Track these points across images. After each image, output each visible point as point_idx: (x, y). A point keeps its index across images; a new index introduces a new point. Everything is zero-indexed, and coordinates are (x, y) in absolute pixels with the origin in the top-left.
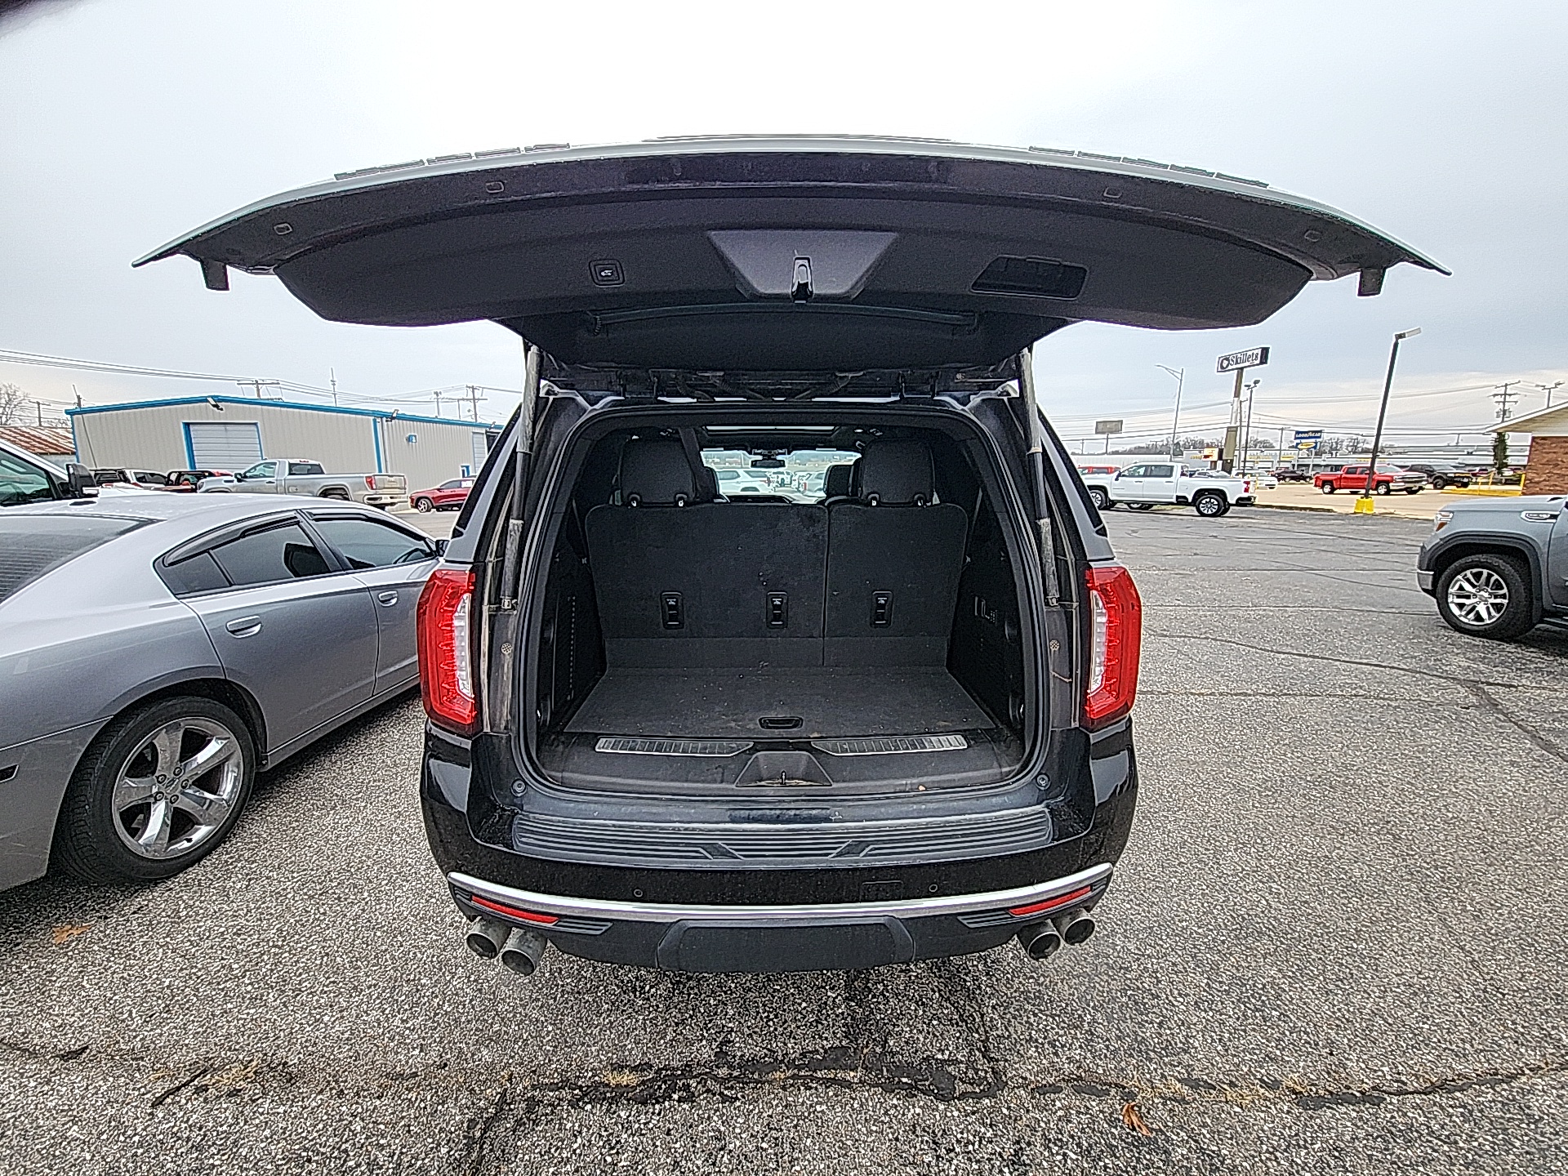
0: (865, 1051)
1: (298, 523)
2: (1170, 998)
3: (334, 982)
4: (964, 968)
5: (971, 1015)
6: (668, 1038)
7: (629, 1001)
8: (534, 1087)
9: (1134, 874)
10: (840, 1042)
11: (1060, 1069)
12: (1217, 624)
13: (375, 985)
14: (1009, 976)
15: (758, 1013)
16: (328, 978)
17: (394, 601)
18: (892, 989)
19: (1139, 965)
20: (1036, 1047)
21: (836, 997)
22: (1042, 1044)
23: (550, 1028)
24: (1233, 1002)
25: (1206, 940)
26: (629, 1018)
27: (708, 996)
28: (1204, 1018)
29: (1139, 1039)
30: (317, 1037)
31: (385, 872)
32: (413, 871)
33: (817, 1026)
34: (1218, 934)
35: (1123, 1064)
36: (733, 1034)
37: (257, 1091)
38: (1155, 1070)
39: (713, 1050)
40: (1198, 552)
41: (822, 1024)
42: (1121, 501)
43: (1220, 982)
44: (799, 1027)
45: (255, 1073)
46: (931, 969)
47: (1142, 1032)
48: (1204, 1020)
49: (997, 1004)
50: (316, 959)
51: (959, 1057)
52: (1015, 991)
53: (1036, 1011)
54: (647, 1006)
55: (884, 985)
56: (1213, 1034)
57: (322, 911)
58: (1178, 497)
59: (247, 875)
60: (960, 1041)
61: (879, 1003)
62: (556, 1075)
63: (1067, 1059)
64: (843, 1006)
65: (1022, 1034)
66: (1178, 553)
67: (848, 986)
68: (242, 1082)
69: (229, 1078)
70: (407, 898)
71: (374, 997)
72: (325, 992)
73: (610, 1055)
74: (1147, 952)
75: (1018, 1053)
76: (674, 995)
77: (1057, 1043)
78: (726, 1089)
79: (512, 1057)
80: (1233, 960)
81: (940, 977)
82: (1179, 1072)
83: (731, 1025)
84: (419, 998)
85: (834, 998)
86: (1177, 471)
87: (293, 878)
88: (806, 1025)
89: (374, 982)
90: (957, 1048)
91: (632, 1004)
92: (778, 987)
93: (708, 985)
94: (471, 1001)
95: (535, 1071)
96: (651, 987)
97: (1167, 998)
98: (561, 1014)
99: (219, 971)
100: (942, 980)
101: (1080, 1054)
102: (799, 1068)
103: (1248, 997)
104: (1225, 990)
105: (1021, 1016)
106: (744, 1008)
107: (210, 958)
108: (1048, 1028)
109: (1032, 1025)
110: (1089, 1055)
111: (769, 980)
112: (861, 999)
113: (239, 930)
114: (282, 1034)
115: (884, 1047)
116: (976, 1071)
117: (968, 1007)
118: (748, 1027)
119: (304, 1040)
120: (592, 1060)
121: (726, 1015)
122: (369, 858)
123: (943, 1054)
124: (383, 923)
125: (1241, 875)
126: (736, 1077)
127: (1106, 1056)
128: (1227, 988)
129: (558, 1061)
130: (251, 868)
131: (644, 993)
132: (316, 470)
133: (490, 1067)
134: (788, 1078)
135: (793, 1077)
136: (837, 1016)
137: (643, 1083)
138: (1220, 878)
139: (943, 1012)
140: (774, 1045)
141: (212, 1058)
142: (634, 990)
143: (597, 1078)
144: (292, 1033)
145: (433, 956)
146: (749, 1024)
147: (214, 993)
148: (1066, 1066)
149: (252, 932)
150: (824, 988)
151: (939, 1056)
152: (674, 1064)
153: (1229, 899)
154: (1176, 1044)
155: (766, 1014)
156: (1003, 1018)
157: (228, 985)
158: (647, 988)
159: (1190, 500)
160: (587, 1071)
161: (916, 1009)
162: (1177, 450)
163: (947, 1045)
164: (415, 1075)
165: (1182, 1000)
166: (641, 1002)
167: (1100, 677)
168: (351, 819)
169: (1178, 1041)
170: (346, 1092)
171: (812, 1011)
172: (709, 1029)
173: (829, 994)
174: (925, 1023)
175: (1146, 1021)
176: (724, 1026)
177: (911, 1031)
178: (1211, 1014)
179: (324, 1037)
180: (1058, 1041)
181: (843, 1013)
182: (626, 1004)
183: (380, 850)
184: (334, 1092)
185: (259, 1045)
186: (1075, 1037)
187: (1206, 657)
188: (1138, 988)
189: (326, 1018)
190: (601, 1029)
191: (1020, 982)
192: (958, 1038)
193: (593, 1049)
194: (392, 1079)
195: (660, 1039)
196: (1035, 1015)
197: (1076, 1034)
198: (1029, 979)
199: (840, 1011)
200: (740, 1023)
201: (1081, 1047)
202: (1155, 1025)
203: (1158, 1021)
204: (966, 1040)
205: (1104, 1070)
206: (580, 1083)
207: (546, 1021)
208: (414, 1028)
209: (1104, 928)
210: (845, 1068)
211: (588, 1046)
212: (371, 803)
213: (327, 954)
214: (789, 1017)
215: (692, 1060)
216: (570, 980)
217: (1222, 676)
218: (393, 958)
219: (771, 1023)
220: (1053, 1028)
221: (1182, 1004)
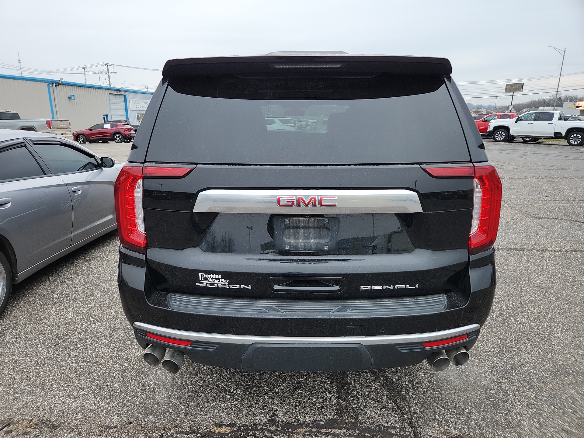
0: (346, 421)
1: (25, 146)
2: (514, 403)
3: (69, 386)
4: (401, 386)
5: (404, 407)
6: (244, 413)
7: (223, 396)
8: (177, 433)
9: (501, 344)
10: (334, 417)
11: (450, 432)
12: (569, 211)
13: (90, 387)
14: (425, 390)
15: (290, 403)
16: (66, 384)
17: (80, 192)
18: (361, 394)
19: (498, 387)
20: (438, 422)
21: (332, 397)
22: (441, 421)
23: (183, 407)
24: (548, 405)
25: (537, 376)
26: (223, 403)
27: (264, 395)
28: (531, 412)
29: (494, 420)
30: (64, 409)
31: (88, 335)
32: (103, 335)
33: (321, 409)
34: (544, 373)
35: (484, 431)
36: (278, 412)
37: (38, 433)
38: (501, 434)
39: (267, 418)
40: (564, 167)
41: (324, 409)
42: (518, 136)
43: (543, 396)
44: (312, 410)
45: (35, 424)
46: (383, 385)
47: (496, 417)
48: (530, 413)
49: (418, 403)
50: (58, 375)
51: (396, 425)
52: (428, 397)
53: (439, 406)
54: (232, 398)
55: (357, 392)
56: (535, 419)
57: (57, 353)
58: (555, 133)
59: (15, 336)
60: (397, 418)
61: (354, 400)
62: (187, 428)
63: (454, 428)
64: (335, 401)
65: (430, 417)
66: (551, 168)
67: (338, 391)
68: (29, 429)
69: (22, 427)
70: (102, 348)
71: (90, 393)
72: (65, 390)
73: (214, 419)
74: (503, 381)
75: (428, 425)
76: (246, 394)
77: (449, 421)
78: (274, 435)
79: (164, 420)
80: (551, 386)
81: (388, 389)
82: (514, 435)
83: (276, 408)
84: (114, 393)
85: (331, 397)
86: (556, 117)
87: (39, 338)
88: (315, 409)
89: (89, 386)
90: (395, 421)
91: (224, 397)
92: (301, 392)
93: (264, 390)
94: (141, 395)
95: (177, 426)
96: (234, 390)
97: (512, 403)
98: (188, 401)
99: (9, 379)
100: (388, 390)
101: (461, 426)
102: (312, 427)
103: (556, 403)
104: (544, 400)
105: (430, 408)
106: (283, 401)
107: (3, 374)
108: (445, 414)
109: (436, 413)
110: (466, 427)
111: (296, 388)
112: (344, 398)
113: (16, 361)
114: (46, 408)
115: (356, 419)
116: (405, 432)
117: (402, 403)
118: (285, 409)
119: (58, 410)
120: (205, 422)
121: (274, 403)
122: (78, 328)
123: (387, 424)
124: (90, 359)
125: (562, 345)
126: (279, 430)
127: (475, 427)
128: (545, 399)
129: (188, 422)
130: (16, 333)
131: (231, 392)
132: (15, 116)
133: (154, 424)
134: (306, 432)
135: (309, 431)
136: (332, 405)
137: (232, 432)
138: (550, 346)
139: (388, 405)
140: (299, 417)
141: (11, 418)
142: (225, 391)
143: (208, 430)
144: (51, 408)
145: (119, 375)
146: (286, 408)
147: (8, 389)
148: (453, 431)
149: (22, 362)
150: (325, 392)
151: (386, 425)
152: (247, 424)
153: (553, 357)
154: (514, 423)
155: (295, 403)
156: (421, 409)
157: (15, 386)
158: (232, 390)
159: (563, 135)
160: (203, 426)
161: (374, 403)
162: (559, 102)
163: (390, 420)
164: (116, 427)
165: (520, 404)
166: (229, 397)
167: (477, 226)
168: (65, 310)
169: (515, 422)
170: (82, 433)
171: (319, 403)
172: (265, 409)
173: (328, 395)
174: (379, 410)
175: (499, 413)
176: (272, 408)
177: (371, 413)
178: (535, 410)
179: (68, 409)
180: (450, 420)
181: (335, 404)
182: (221, 397)
183: (83, 325)
184: (77, 433)
185: (35, 412)
186: (459, 419)
187: (559, 230)
188: (496, 398)
189: (68, 402)
190: (209, 408)
191: (431, 393)
192: (396, 417)
193: (206, 417)
194: (105, 428)
195: (240, 413)
196: (438, 408)
197: (460, 417)
198: (436, 391)
199: (334, 403)
200: (281, 407)
201: (462, 423)
202: (504, 415)
203: (505, 413)
204: (400, 417)
205: (473, 434)
206: (200, 432)
207: (181, 404)
208: (113, 406)
209: (480, 369)
210: (335, 428)
211: (203, 415)
212: (75, 302)
213: (63, 373)
214: (307, 405)
215: (257, 423)
216: (191, 386)
217: (568, 241)
218: (98, 375)
219: (297, 407)
220: (447, 414)
221: (520, 405)
